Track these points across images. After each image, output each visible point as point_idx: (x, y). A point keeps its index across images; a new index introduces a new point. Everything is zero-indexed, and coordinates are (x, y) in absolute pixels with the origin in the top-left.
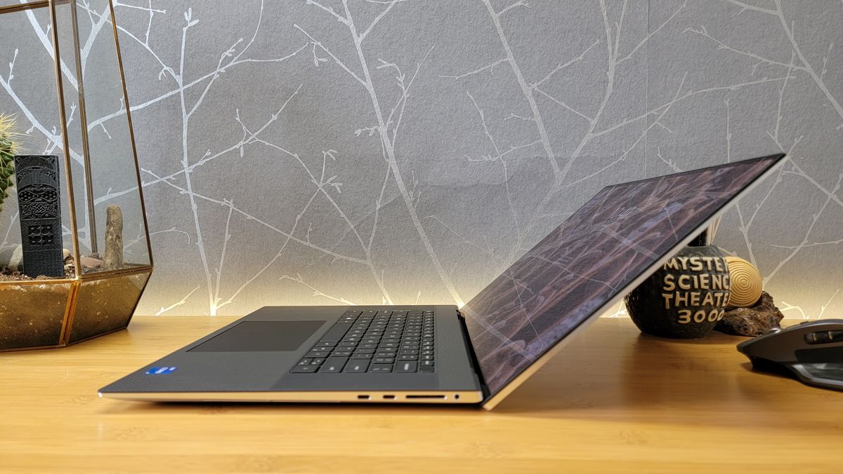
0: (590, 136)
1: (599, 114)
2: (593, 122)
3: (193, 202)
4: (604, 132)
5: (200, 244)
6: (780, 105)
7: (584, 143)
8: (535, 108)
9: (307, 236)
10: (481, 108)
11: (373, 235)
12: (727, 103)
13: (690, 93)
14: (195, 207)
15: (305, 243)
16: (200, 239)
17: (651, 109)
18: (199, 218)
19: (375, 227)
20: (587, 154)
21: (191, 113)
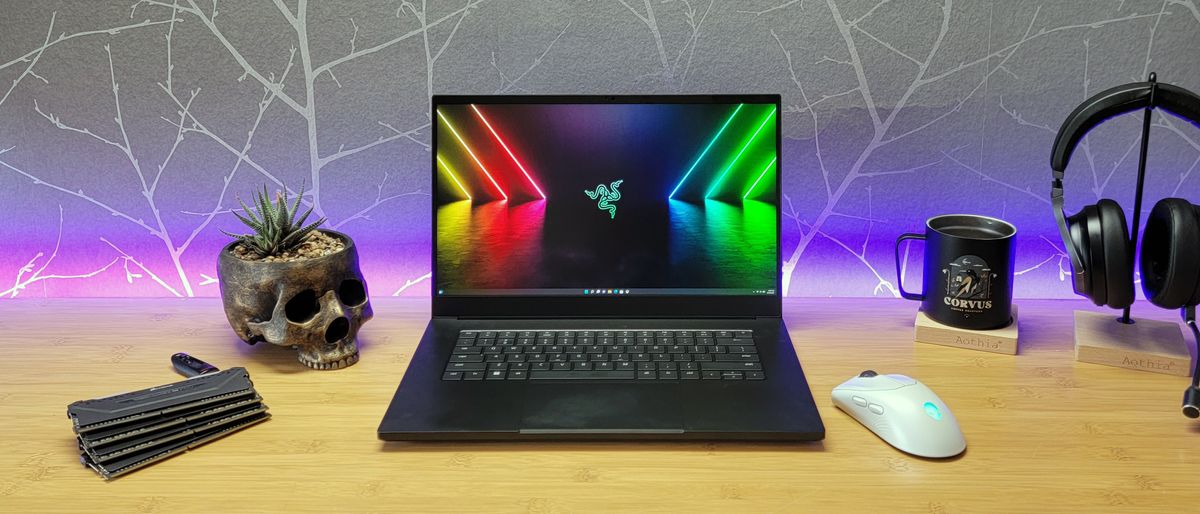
0: (918, 82)
1: (930, 57)
2: (924, 66)
4: (936, 78)
6: (1150, 46)
7: (911, 90)
8: (853, 50)
10: (787, 50)
12: (1086, 43)
13: (1042, 31)
17: (995, 51)
20: (914, 104)
21: (436, 57)
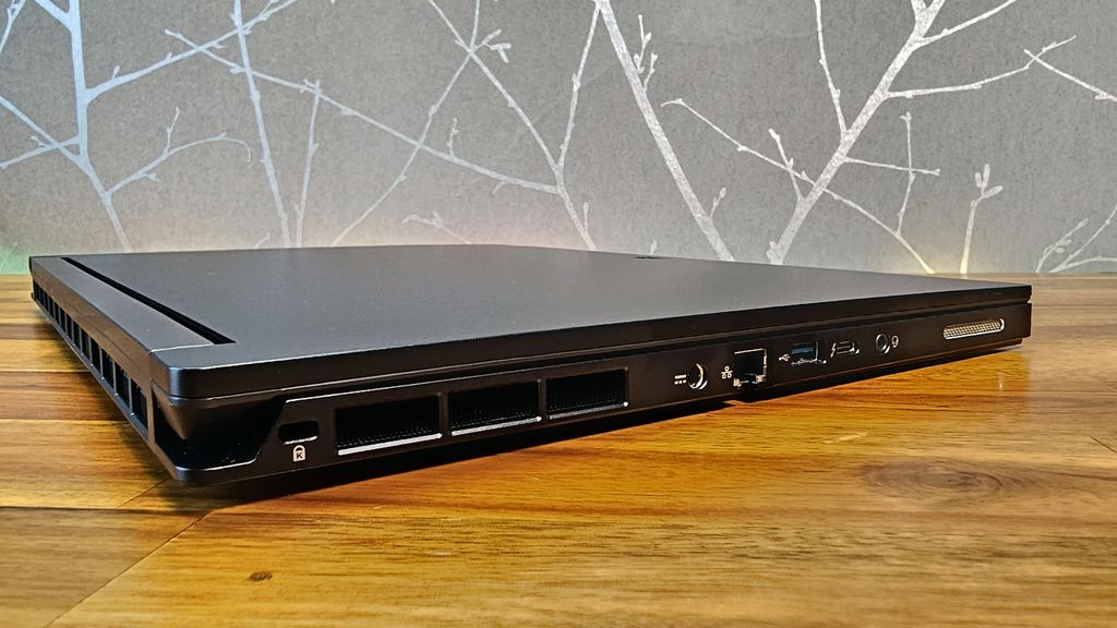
3: (252, 86)
5: (267, 161)
9: (450, 144)
11: (567, 139)
14: (256, 96)
15: (446, 157)
16: (267, 152)
18: (265, 116)
19: (571, 125)
